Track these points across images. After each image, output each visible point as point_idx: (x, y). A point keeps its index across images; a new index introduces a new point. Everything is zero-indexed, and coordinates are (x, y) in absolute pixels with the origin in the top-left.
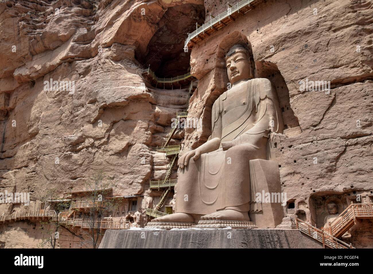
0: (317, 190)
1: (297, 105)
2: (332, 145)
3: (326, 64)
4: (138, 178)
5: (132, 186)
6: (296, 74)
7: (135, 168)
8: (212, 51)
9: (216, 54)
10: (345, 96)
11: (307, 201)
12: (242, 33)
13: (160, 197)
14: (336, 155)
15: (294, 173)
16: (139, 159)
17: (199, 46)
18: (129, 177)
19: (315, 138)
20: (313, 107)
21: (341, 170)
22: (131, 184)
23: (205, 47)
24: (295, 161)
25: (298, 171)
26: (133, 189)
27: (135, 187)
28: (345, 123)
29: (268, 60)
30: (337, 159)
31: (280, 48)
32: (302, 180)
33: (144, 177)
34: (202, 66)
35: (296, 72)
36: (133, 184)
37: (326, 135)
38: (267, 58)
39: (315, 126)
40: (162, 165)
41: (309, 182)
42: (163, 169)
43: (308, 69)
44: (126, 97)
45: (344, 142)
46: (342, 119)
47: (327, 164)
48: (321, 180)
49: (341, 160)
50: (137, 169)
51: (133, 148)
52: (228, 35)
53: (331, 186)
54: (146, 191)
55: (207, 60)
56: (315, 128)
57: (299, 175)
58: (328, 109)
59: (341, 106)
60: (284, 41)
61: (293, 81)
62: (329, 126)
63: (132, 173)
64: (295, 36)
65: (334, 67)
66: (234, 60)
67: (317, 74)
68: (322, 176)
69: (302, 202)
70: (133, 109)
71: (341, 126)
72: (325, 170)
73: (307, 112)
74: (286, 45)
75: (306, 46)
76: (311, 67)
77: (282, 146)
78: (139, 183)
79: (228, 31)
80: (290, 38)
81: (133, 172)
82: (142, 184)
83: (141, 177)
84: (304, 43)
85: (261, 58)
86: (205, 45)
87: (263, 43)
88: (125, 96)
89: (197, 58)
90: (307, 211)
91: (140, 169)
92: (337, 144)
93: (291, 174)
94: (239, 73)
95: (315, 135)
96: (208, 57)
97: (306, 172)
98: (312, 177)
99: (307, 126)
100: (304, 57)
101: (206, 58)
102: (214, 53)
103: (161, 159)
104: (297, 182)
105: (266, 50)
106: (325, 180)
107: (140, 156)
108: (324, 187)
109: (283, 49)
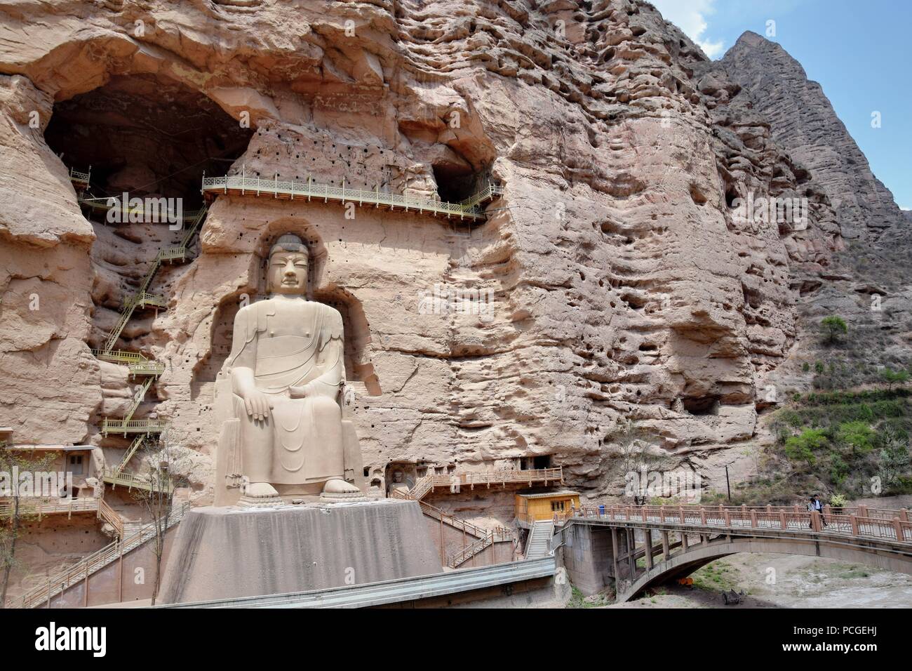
0: (394, 459)
1: (379, 362)
2: (410, 416)
3: (415, 328)
4: (80, 411)
5: (66, 426)
6: (384, 326)
7: (72, 390)
8: (254, 225)
9: (259, 232)
10: (427, 369)
11: (383, 470)
12: (316, 228)
13: (126, 448)
14: (414, 426)
15: (370, 438)
16: (77, 371)
17: (231, 202)
18: (58, 407)
19: (395, 404)
20: (396, 370)
21: (415, 441)
22: (64, 421)
23: (243, 211)
24: (373, 426)
25: (376, 437)
26: (69, 431)
27: (73, 429)
28: (423, 396)
29: (351, 291)
30: (413, 431)
31: (369, 284)
32: (380, 448)
33: (92, 409)
34: (232, 241)
35: (385, 324)
36: (69, 421)
37: (406, 405)
38: (350, 287)
39: (395, 392)
40: (115, 388)
41: (387, 450)
42: (117, 396)
43: (397, 326)
44: (60, 233)
45: (421, 415)
46: (421, 392)
47: (405, 434)
48: (398, 449)
49: (416, 432)
50: (77, 392)
51: (62, 346)
52: (289, 216)
53: (406, 457)
54: (93, 437)
55: (241, 235)
56: (396, 394)
57: (376, 442)
58: (410, 378)
59: (421, 378)
60: (377, 278)
61: (379, 333)
62: (409, 396)
63: (63, 398)
64: (390, 280)
65: (422, 335)
66: (295, 262)
67: (406, 336)
68: (399, 446)
69: (378, 471)
70: (63, 261)
71: (420, 398)
72: (403, 440)
73: (390, 374)
74: (376, 284)
75: (399, 298)
76: (401, 325)
77: (357, 405)
78: (82, 420)
79: (292, 212)
80: (384, 278)
81: (66, 398)
82: (88, 422)
83: (86, 408)
84: (397, 293)
85: (342, 283)
86: (244, 208)
87: (349, 265)
88: (57, 228)
89: (224, 222)
90: (383, 479)
91: (82, 393)
92: (415, 416)
93: (366, 439)
94: (298, 283)
95: (395, 402)
96: (243, 231)
97: (385, 439)
98: (391, 446)
99: (388, 389)
100: (395, 310)
101: (241, 231)
102: (256, 229)
103: (115, 377)
104: (374, 449)
105: (350, 277)
106: (401, 450)
107: (80, 367)
108: (401, 457)
109: (373, 287)
